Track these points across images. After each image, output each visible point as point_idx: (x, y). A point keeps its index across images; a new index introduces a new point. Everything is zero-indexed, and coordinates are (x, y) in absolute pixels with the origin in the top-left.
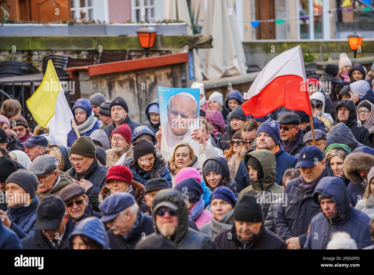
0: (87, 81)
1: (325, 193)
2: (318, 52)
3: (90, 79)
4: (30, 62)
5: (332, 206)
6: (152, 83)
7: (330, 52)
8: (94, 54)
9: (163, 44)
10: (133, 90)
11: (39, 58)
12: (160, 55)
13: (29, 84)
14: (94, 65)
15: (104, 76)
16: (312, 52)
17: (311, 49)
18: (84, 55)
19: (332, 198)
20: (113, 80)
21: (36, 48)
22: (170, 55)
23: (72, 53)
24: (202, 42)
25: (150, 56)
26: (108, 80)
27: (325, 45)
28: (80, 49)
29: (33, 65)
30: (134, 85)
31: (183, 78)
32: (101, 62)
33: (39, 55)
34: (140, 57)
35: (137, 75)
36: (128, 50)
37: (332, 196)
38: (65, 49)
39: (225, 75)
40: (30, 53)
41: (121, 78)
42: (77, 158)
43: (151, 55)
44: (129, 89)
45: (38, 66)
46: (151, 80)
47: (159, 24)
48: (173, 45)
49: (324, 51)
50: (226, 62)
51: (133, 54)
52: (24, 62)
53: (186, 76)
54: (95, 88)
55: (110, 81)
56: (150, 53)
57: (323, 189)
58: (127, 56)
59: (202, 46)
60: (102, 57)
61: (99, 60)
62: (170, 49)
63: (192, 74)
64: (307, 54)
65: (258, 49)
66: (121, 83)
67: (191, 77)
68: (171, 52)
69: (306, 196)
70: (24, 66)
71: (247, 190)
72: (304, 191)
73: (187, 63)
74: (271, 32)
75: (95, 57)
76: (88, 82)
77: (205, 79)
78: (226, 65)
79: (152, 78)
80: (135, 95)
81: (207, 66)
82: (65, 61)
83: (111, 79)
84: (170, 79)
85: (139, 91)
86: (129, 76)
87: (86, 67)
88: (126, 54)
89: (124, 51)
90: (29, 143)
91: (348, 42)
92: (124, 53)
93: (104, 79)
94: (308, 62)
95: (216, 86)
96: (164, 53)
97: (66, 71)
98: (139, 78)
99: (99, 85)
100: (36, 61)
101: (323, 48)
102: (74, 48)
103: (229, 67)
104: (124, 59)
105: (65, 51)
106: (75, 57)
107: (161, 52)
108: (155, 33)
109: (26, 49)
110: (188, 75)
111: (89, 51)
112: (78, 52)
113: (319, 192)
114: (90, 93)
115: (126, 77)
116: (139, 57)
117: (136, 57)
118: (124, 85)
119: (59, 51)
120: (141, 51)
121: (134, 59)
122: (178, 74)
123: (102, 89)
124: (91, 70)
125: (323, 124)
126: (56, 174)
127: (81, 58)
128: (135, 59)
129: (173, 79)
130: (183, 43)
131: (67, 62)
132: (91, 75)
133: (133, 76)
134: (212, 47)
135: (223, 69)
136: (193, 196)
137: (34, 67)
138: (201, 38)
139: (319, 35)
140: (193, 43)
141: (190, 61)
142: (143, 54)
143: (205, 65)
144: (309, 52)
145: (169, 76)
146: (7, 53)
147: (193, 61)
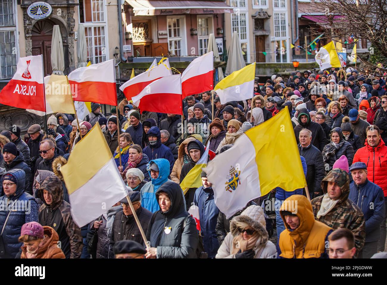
2: (281, 68)
7: (285, 68)
17: (278, 67)
24: (222, 64)
27: (283, 65)
49: (283, 68)
59: (221, 66)
63: (217, 79)
64: (276, 69)
73: (215, 74)
74: (263, 59)
91: (293, 64)
101: (283, 66)
134: (226, 67)
139: (285, 60)
140: (217, 65)
144: (277, 68)
146: (138, 70)
147: (218, 72)
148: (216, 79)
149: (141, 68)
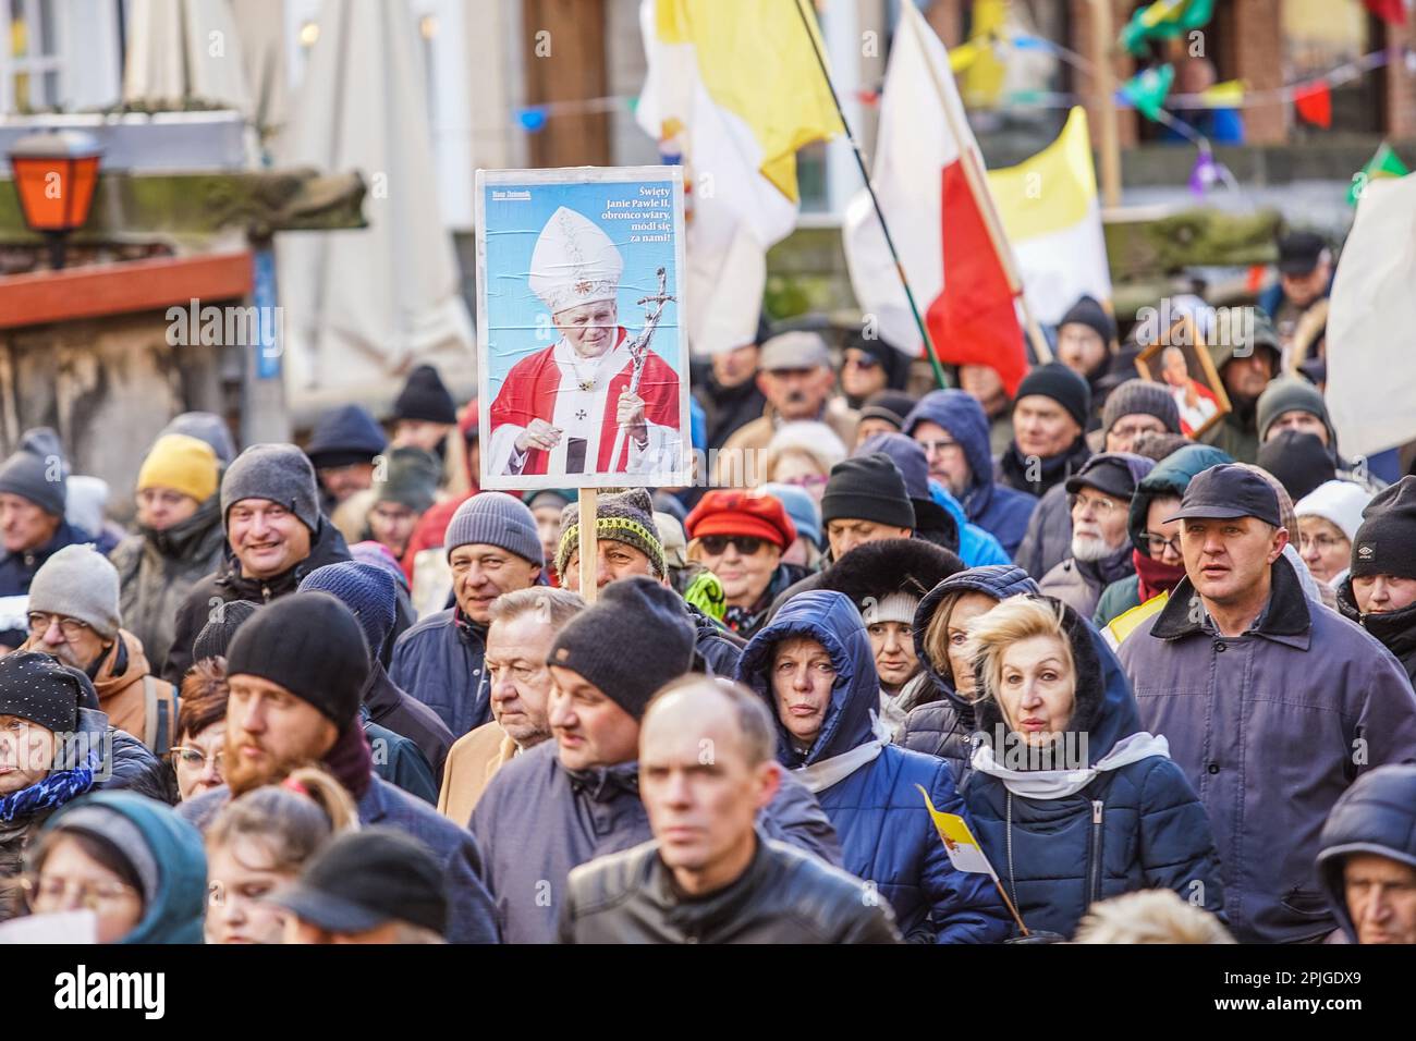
6: (86, 394)
9: (135, 212)
12: (117, 263)
16: (800, 273)
17: (794, 260)
22: (163, 262)
24: (319, 202)
25: (69, 265)
31: (231, 373)
34: (22, 273)
43: (77, 261)
46: (82, 380)
47: (113, 120)
48: (180, 217)
53: (243, 366)
56: (73, 253)
59: (316, 219)
62: (164, 235)
64: (776, 284)
67: (268, 368)
68: (168, 250)
73: (248, 302)
79: (87, 370)
84: (167, 376)
96: (137, 252)
98: (24, 366)
107: (119, 250)
108: (94, 159)
110: (252, 360)
116: (16, 270)
120: (28, 247)
122: (205, 354)
129: (184, 376)
130: (230, 209)
134: (363, 224)
138: (312, 185)
140: (275, 205)
141: (263, 290)
142: (38, 260)
144: (785, 275)
145: (165, 364)
147: (275, 291)
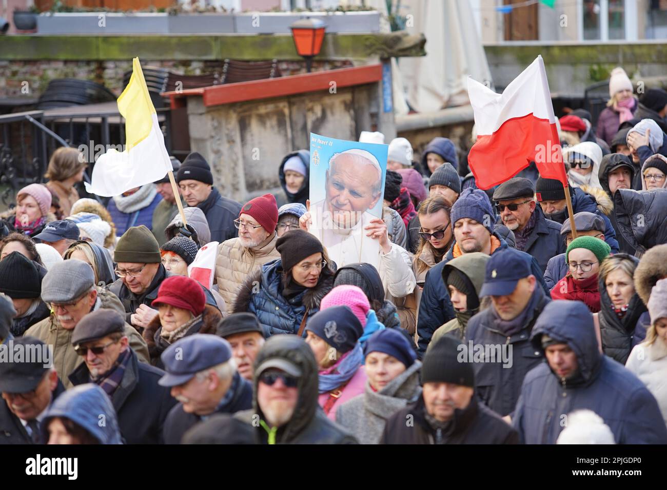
0: (201, 114)
1: (556, 334)
2: (615, 63)
3: (208, 112)
4: (101, 81)
5: (568, 358)
6: (317, 119)
7: (636, 63)
8: (213, 67)
9: (338, 49)
10: (283, 132)
11: (117, 73)
12: (331, 69)
13: (98, 120)
14: (214, 87)
15: (232, 105)
16: (604, 63)
17: (603, 58)
18: (196, 70)
19: (570, 344)
20: (247, 113)
21: (111, 57)
22: (349, 68)
23: (175, 66)
24: (407, 45)
25: (313, 70)
26: (239, 113)
27: (628, 51)
28: (189, 57)
29: (107, 86)
30: (285, 122)
31: (374, 110)
32: (227, 81)
33: (117, 69)
34: (296, 73)
35: (291, 104)
36: (275, 61)
37: (570, 339)
38: (163, 58)
39: (448, 105)
40: (101, 66)
41: (263, 110)
42: (130, 268)
43: (316, 68)
44: (276, 129)
45: (115, 89)
46: (316, 114)
47: (331, 13)
48: (355, 51)
49: (626, 62)
50: (450, 81)
51: (284, 66)
52: (90, 80)
53: (378, 107)
54: (215, 128)
55: (243, 114)
56: (315, 65)
57: (553, 327)
58: (273, 71)
59: (407, 53)
60: (228, 73)
61: (223, 77)
62: (349, 58)
63: (389, 103)
64: (595, 67)
65: (508, 57)
66: (262, 119)
67: (388, 108)
68: (351, 64)
69: (510, 340)
70: (90, 88)
71: (449, 327)
72: (506, 331)
73: (380, 83)
74: (530, 27)
75: (216, 73)
76: (204, 117)
77: (412, 111)
78: (449, 86)
79: (318, 110)
80: (287, 140)
81: (416, 88)
82: (163, 78)
83: (245, 111)
84: (349, 111)
85: (294, 133)
86: (277, 107)
87: (200, 90)
88: (271, 67)
89: (268, 63)
90: (51, 235)
92: (269, 66)
93: (231, 112)
94: (597, 80)
95: (431, 124)
96: (339, 64)
97: (164, 98)
98: (295, 109)
99: (224, 122)
100: (111, 78)
101: (624, 55)
102: (180, 56)
103: (455, 91)
104: (268, 76)
105: (162, 62)
106: (181, 72)
107: (333, 64)
108: (324, 29)
109: (94, 57)
110: (382, 105)
111: (206, 61)
112: (186, 63)
113: (546, 332)
114: (207, 136)
115: (270, 107)
116: (294, 71)
117: (288, 72)
118: (268, 124)
119: (152, 61)
120: (298, 62)
121: (285, 76)
122: (364, 103)
123: (228, 129)
124: (209, 96)
125: (593, 199)
126: (92, 296)
127: (191, 74)
128: (287, 75)
129: (356, 112)
130: (373, 48)
131: (166, 81)
132: (209, 104)
133: (284, 106)
134: (425, 54)
135: (445, 94)
136: (345, 339)
137: (107, 91)
138: (405, 39)
139: (617, 32)
140: (391, 47)
141: (386, 79)
142: (302, 67)
143: (413, 86)
144: (599, 64)
145: (348, 106)
146: (60, 65)
147: (391, 79)
148: (385, 106)
149: (69, 57)
